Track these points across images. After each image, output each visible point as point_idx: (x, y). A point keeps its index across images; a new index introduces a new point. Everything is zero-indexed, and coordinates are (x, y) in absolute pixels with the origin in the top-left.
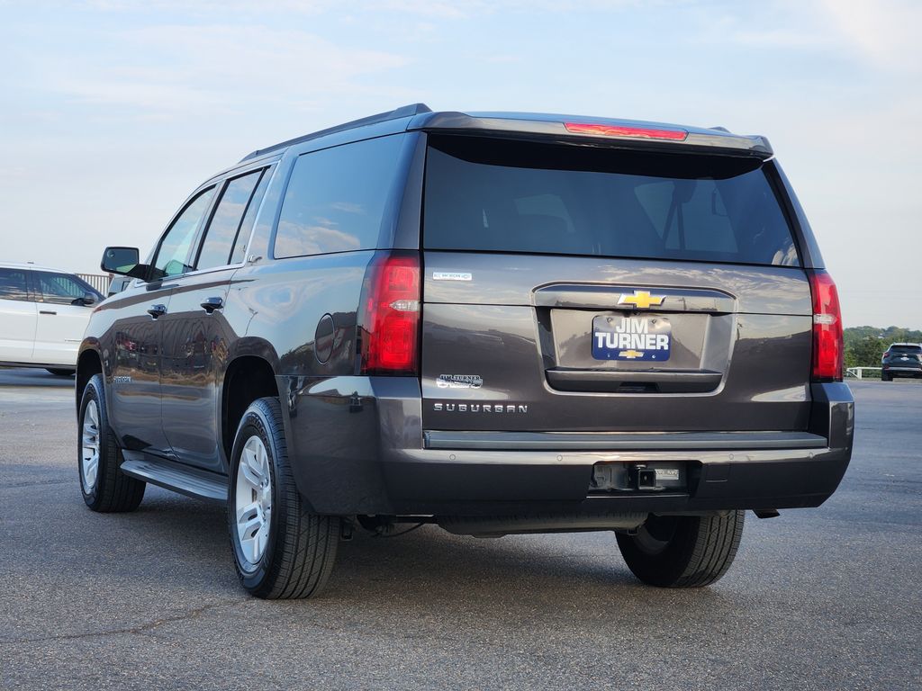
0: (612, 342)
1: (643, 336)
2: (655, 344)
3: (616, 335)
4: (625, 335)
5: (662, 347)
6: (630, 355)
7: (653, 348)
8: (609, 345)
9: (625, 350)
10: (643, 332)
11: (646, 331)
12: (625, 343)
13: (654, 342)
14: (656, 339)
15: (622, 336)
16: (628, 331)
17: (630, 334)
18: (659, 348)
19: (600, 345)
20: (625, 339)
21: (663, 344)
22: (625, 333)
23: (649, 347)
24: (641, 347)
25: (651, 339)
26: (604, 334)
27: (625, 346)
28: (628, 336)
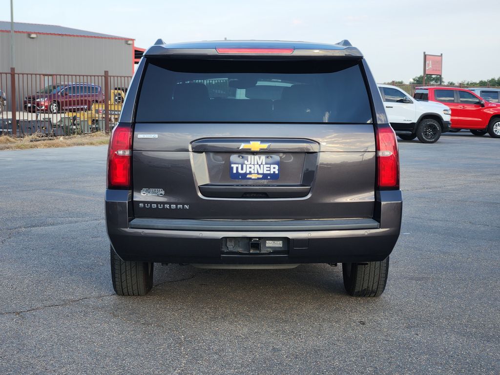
0: (242, 169)
1: (262, 166)
2: (270, 170)
3: (244, 166)
4: (251, 166)
5: (274, 172)
6: (254, 176)
7: (269, 172)
8: (240, 171)
9: (250, 173)
10: (262, 164)
11: (264, 163)
12: (250, 170)
13: (269, 169)
14: (270, 168)
15: (248, 166)
16: (253, 163)
17: (254, 165)
18: (272, 172)
19: (235, 171)
20: (250, 168)
21: (274, 170)
22: (251, 164)
23: (265, 172)
24: (261, 172)
25: (267, 167)
26: (237, 165)
27: (250, 172)
28: (252, 166)
